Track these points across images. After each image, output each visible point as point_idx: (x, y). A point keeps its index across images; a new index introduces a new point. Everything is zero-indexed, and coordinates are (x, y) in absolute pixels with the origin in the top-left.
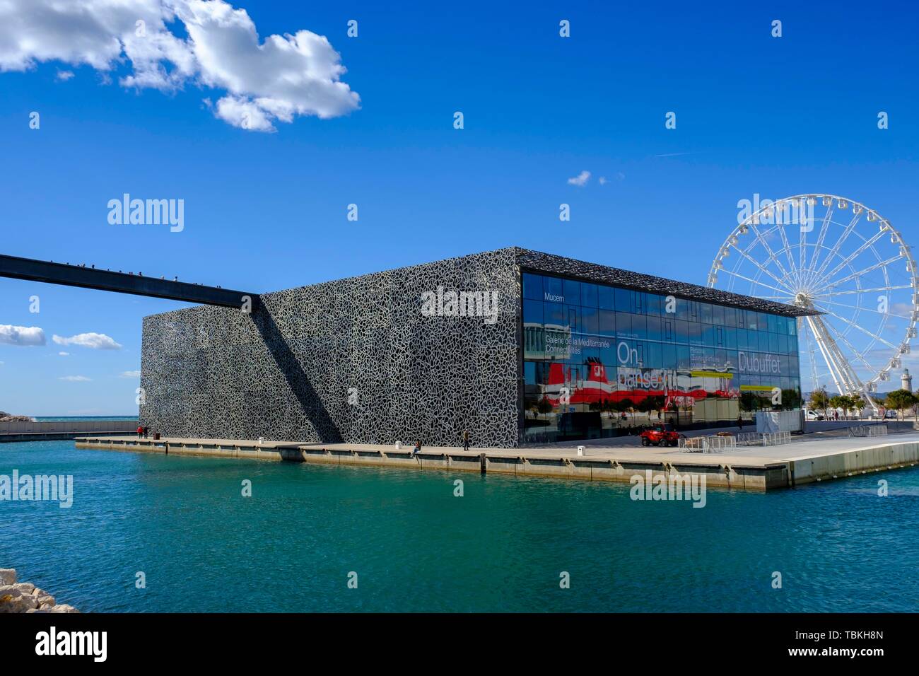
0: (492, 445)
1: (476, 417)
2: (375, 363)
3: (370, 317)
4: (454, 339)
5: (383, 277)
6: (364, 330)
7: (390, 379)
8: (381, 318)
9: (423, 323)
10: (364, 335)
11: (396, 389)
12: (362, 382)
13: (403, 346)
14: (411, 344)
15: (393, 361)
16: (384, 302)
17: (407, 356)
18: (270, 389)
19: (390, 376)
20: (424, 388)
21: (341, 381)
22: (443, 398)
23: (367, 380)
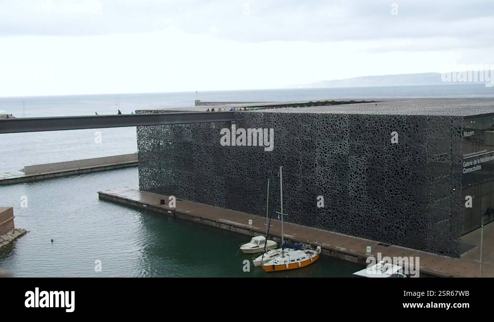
0: (438, 252)
1: (424, 230)
2: (336, 178)
3: (331, 145)
4: (406, 174)
5: (342, 118)
6: (326, 153)
7: (349, 191)
8: (341, 147)
9: (378, 157)
10: (326, 156)
11: (354, 198)
12: (325, 189)
13: (360, 170)
14: (367, 170)
15: (351, 179)
16: (343, 136)
17: (364, 178)
18: (246, 179)
19: (349, 189)
20: (378, 203)
21: (307, 185)
22: (395, 213)
23: (328, 188)
